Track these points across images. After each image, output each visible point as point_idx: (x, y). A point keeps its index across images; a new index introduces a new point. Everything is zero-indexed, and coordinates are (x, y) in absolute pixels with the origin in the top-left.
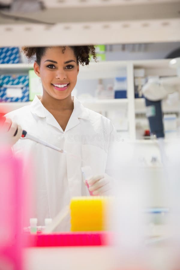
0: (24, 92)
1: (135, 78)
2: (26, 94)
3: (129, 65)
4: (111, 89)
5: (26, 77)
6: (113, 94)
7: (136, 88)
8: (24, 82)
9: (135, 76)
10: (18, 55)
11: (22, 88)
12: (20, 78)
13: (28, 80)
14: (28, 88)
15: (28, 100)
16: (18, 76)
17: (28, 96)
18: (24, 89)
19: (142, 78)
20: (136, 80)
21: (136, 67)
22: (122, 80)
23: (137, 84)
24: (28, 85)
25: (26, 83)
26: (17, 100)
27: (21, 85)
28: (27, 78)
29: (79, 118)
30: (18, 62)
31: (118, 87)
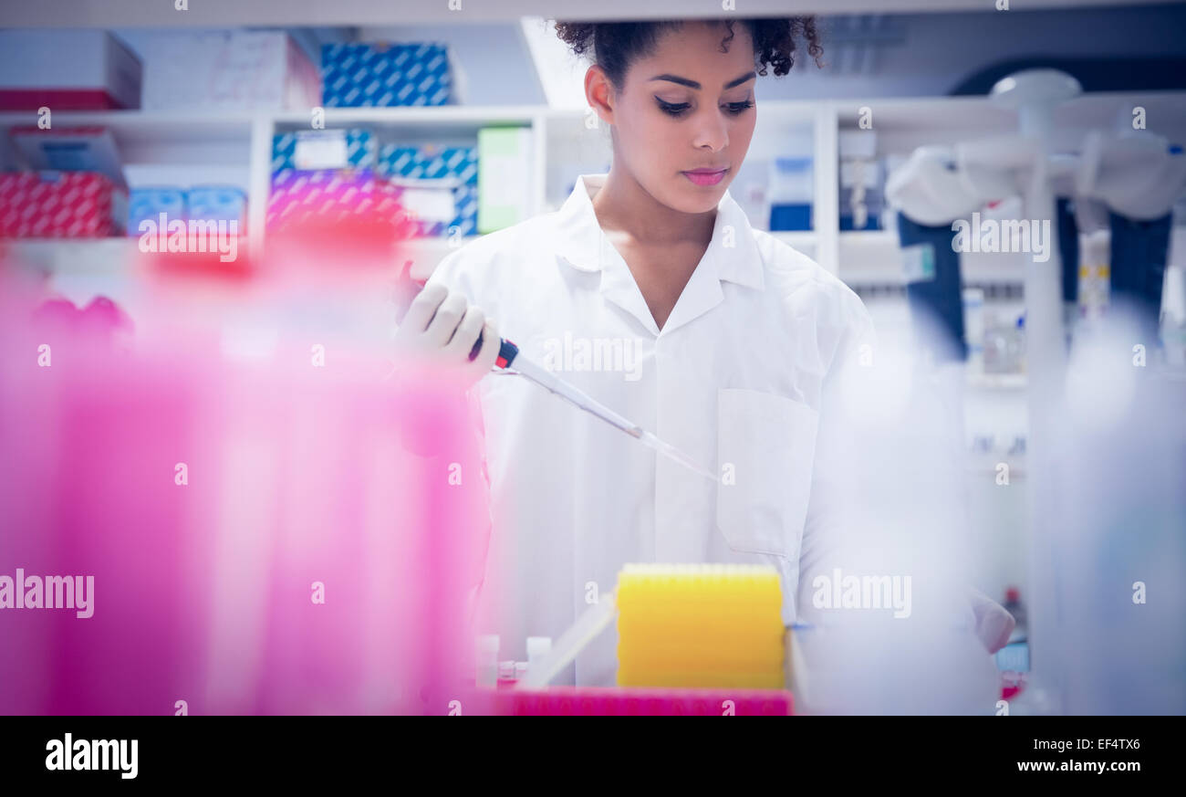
0: (461, 205)
1: (841, 161)
2: (469, 211)
3: (824, 115)
4: (758, 197)
5: (467, 151)
6: (765, 215)
7: (844, 195)
8: (460, 168)
9: (845, 153)
10: (443, 79)
11: (455, 190)
12: (448, 155)
13: (476, 162)
14: (473, 190)
15: (473, 232)
16: (442, 147)
17: (475, 217)
18: (463, 193)
19: (867, 160)
20: (846, 167)
21: (847, 125)
22: (796, 166)
23: (847, 182)
24: (473, 181)
25: (468, 174)
26: (438, 230)
27: (450, 181)
28: (472, 156)
29: (722, 282)
30: (444, 102)
31: (783, 190)
